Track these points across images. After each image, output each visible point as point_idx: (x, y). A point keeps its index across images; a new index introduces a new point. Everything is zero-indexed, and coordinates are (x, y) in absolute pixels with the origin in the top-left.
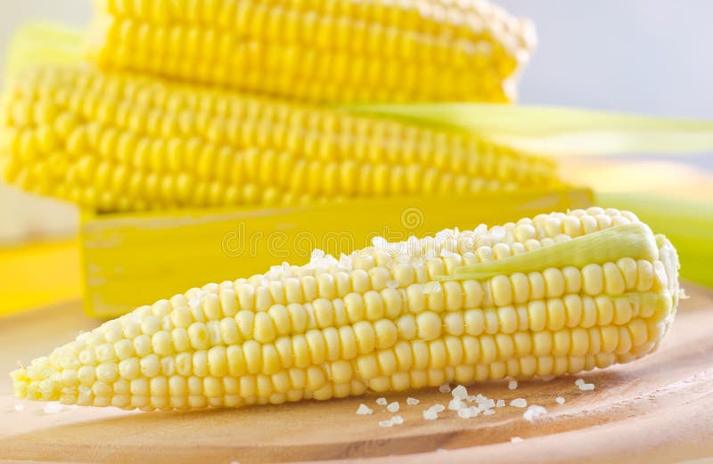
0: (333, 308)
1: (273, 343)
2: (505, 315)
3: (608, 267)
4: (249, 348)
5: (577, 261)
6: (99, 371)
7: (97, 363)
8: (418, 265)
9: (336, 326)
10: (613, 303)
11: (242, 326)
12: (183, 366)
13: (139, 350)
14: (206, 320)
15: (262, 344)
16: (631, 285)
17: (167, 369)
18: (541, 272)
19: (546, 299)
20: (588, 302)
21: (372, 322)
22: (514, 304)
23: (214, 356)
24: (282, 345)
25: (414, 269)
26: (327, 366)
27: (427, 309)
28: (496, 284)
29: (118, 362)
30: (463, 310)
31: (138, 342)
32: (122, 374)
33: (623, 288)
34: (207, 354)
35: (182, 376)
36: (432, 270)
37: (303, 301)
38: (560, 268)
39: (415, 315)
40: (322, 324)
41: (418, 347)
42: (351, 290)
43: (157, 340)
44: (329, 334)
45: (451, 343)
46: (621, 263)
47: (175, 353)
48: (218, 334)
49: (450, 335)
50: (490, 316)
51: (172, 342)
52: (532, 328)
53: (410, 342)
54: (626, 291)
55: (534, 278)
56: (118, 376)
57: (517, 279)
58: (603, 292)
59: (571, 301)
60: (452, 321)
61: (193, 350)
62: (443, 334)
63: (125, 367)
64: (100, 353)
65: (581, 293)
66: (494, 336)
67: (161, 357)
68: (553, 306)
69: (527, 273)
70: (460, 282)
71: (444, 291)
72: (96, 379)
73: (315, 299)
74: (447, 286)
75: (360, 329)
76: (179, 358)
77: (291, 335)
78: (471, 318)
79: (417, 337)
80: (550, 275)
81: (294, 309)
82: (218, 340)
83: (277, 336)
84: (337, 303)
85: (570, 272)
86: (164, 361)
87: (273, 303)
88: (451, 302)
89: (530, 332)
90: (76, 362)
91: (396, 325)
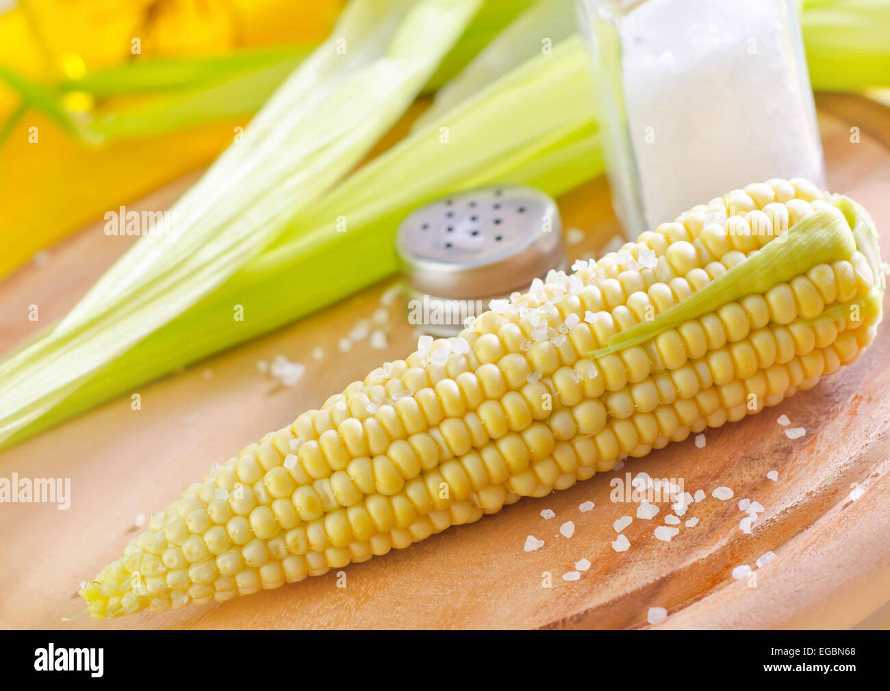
0: (468, 429)
1: (403, 492)
2: (683, 380)
3: (799, 285)
4: (373, 506)
5: (760, 287)
6: (193, 573)
7: (188, 565)
8: (560, 341)
9: (475, 449)
10: (813, 328)
11: (360, 482)
12: (297, 546)
13: (237, 540)
14: (311, 481)
15: (389, 498)
16: (830, 299)
17: (278, 551)
18: (715, 312)
19: (729, 344)
20: (781, 334)
21: (519, 433)
22: (690, 362)
23: (333, 525)
24: (414, 492)
25: (556, 348)
26: (475, 497)
27: (584, 398)
28: (664, 345)
29: (215, 557)
30: (629, 385)
31: (233, 528)
32: (222, 572)
33: (821, 307)
34: (323, 525)
35: (297, 555)
36: (579, 345)
37: (427, 428)
38: (738, 301)
39: (571, 409)
40: (458, 452)
41: (581, 446)
42: (485, 398)
43: (257, 521)
44: (470, 462)
45: (622, 430)
46: (814, 275)
47: (283, 532)
48: (332, 498)
49: (619, 420)
50: (664, 384)
51: (277, 522)
52: (718, 383)
53: (570, 441)
54: (827, 306)
55: (710, 324)
56: (218, 575)
57: (688, 331)
58: (799, 318)
59: (760, 341)
60: (617, 403)
61: (303, 524)
62: (610, 420)
63: (225, 563)
64: (189, 553)
65: (771, 325)
66: (672, 406)
67: (266, 541)
68: (739, 352)
69: (698, 319)
70: (618, 354)
71: (601, 371)
72: (191, 583)
73: (441, 421)
74: (604, 363)
75: (507, 447)
76: (290, 537)
77: (423, 474)
78: (642, 395)
79: (578, 433)
80: (728, 314)
81: (418, 441)
82: (334, 504)
83: (407, 482)
84: (471, 420)
85: (752, 304)
86: (272, 544)
87: (392, 440)
88: (613, 381)
89: (715, 387)
90: (161, 569)
91: (549, 427)
